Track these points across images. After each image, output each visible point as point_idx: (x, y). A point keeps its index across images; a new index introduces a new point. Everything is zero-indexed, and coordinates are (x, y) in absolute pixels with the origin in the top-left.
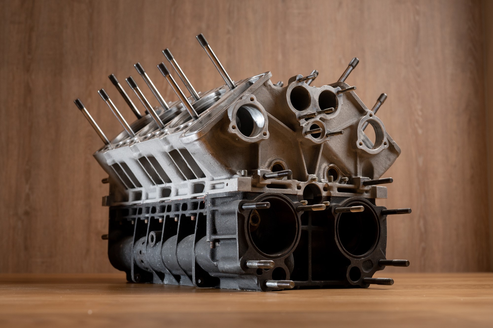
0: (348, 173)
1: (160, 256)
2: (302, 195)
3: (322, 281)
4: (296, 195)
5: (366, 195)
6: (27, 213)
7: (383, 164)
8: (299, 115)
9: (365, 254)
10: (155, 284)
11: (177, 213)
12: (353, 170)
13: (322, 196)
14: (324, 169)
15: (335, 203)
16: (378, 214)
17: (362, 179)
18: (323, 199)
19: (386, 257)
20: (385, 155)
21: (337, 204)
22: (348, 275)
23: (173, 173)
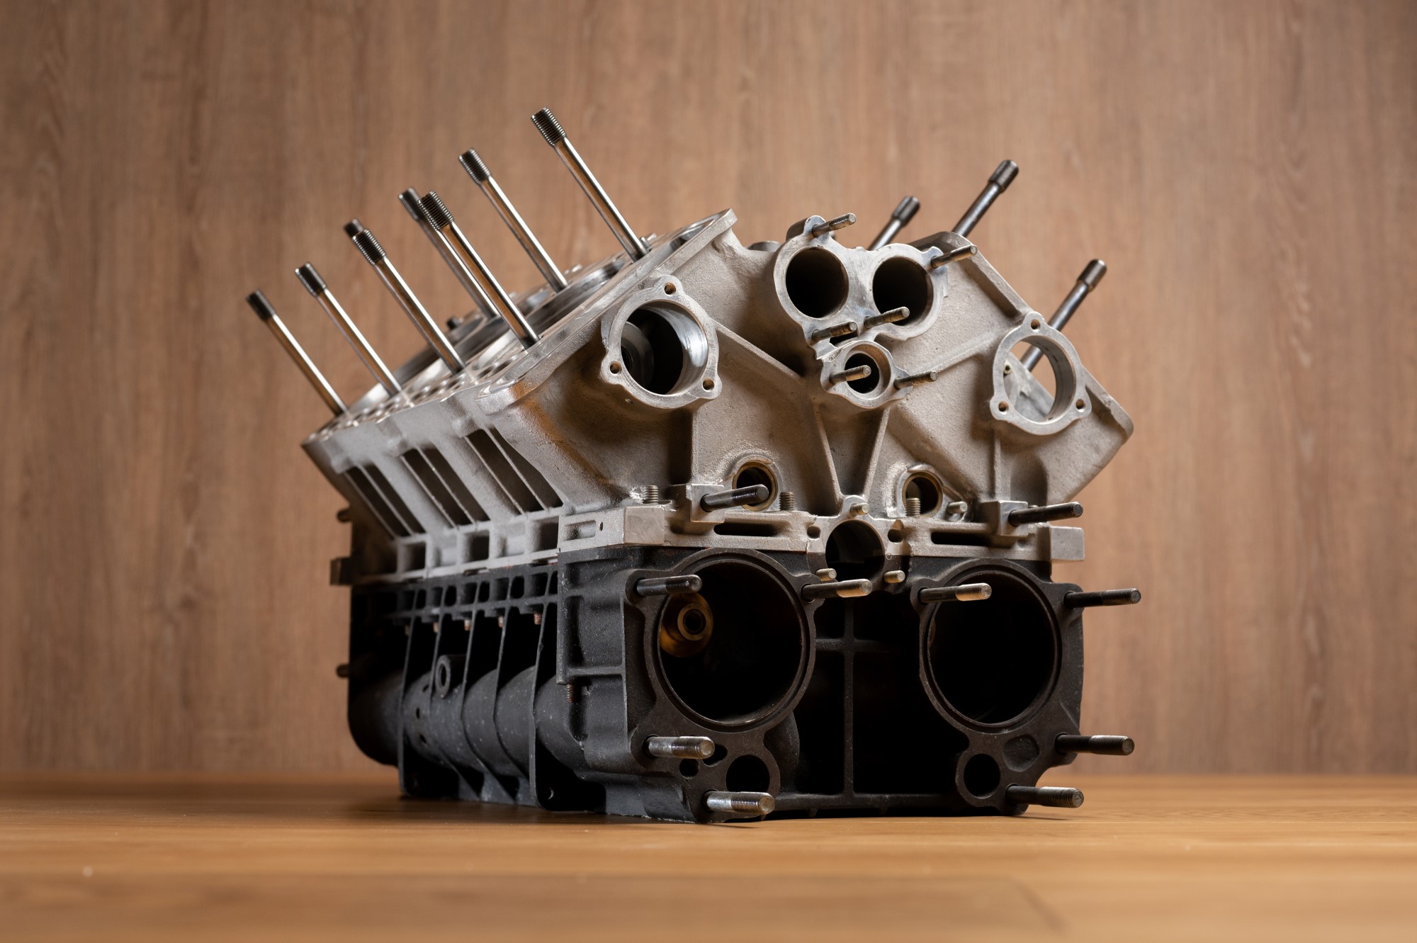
0: (969, 489)
1: (460, 723)
2: (823, 555)
3: (887, 796)
4: (804, 553)
5: (1023, 553)
6: (188, 604)
7: (1076, 463)
8: (811, 328)
9: (1015, 719)
10: (462, 800)
11: (500, 604)
12: (981, 480)
13: (883, 557)
14: (897, 479)
15: (922, 574)
16: (1053, 607)
17: (1006, 506)
18: (886, 563)
19: (1080, 730)
20: (1085, 437)
21: (928, 578)
22: (958, 778)
23: (489, 493)
